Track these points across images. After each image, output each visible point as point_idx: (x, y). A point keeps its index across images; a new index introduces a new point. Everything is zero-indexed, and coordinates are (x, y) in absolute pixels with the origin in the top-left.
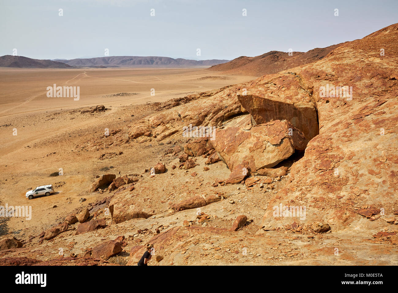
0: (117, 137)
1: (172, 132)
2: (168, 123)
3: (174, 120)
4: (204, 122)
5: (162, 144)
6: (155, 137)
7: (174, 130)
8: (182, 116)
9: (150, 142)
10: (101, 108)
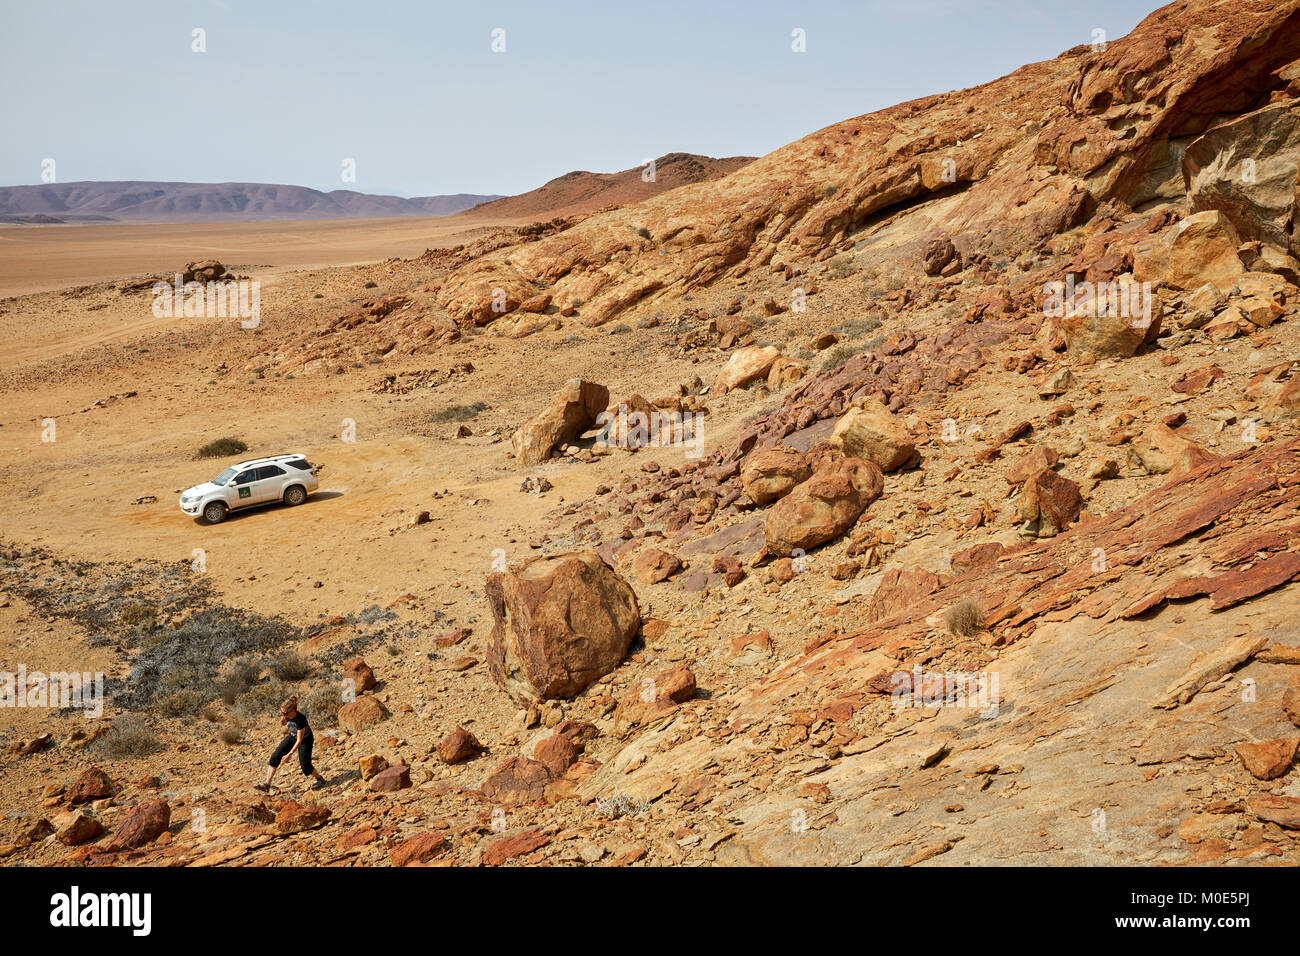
0: (402, 321)
1: (640, 287)
2: (608, 260)
3: (627, 248)
4: (753, 248)
5: (622, 330)
6: (573, 313)
7: (646, 282)
8: (657, 234)
9: (556, 330)
10: (211, 272)
